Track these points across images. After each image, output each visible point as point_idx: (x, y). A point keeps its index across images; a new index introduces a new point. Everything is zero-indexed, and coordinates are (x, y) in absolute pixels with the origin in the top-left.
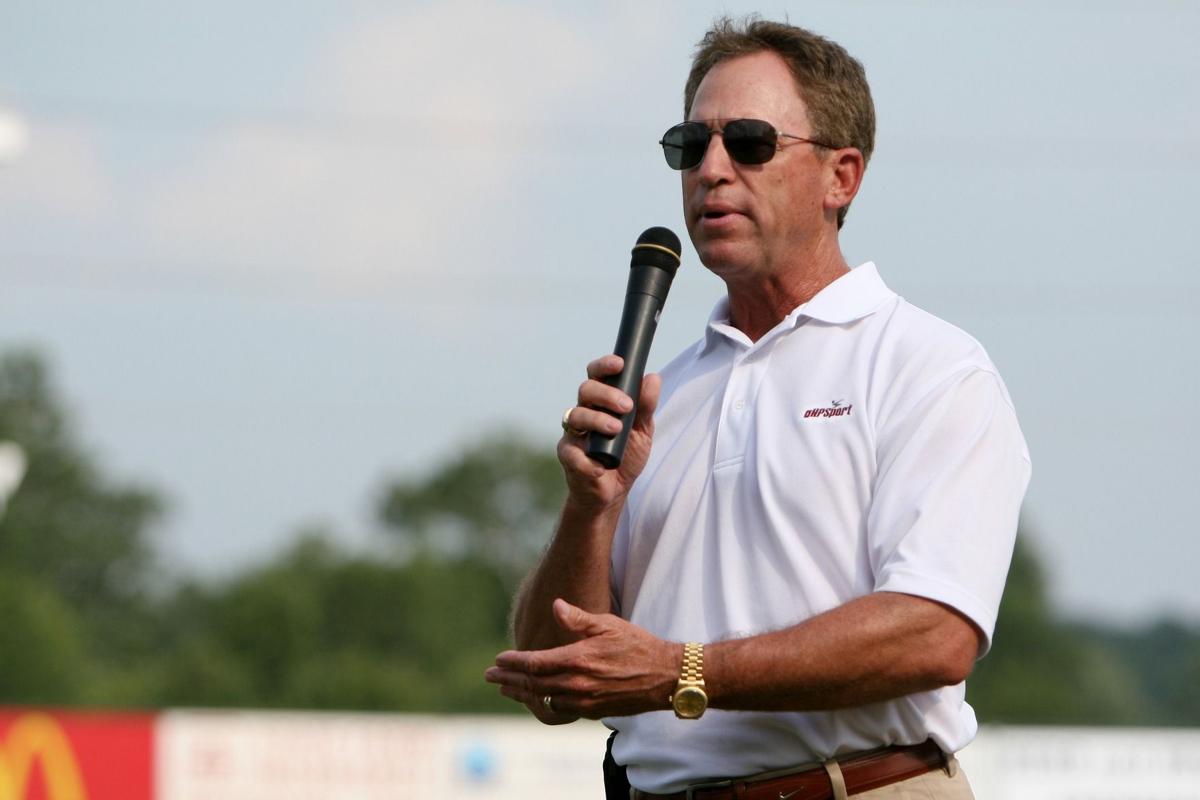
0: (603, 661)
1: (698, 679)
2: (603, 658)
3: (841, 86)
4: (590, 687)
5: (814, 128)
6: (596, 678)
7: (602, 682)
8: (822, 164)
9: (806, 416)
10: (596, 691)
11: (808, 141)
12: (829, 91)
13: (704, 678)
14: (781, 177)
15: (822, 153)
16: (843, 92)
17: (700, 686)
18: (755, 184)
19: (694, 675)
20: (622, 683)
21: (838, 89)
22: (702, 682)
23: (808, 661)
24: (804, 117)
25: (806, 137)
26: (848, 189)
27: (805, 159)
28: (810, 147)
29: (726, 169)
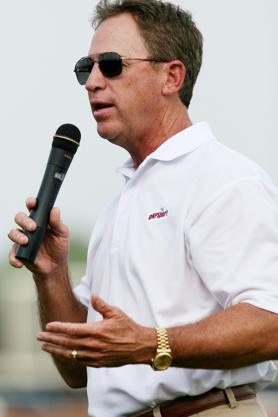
0: (112, 333)
1: (167, 348)
2: (112, 331)
3: (165, 27)
4: (103, 346)
5: (149, 52)
6: (106, 342)
7: (110, 344)
8: (157, 71)
9: (149, 219)
10: (105, 349)
11: (145, 60)
12: (156, 31)
13: (171, 348)
14: (130, 82)
15: (156, 65)
16: (166, 30)
17: (168, 353)
18: (115, 88)
19: (165, 347)
20: (121, 346)
21: (163, 29)
22: (169, 350)
23: (219, 343)
24: (143, 46)
25: (145, 58)
26: (177, 84)
27: (145, 70)
28: (147, 63)
29: (100, 81)
